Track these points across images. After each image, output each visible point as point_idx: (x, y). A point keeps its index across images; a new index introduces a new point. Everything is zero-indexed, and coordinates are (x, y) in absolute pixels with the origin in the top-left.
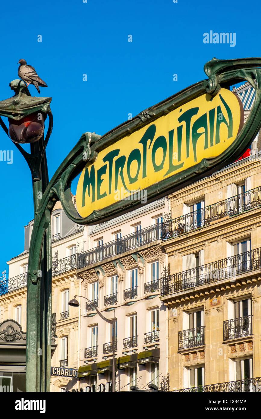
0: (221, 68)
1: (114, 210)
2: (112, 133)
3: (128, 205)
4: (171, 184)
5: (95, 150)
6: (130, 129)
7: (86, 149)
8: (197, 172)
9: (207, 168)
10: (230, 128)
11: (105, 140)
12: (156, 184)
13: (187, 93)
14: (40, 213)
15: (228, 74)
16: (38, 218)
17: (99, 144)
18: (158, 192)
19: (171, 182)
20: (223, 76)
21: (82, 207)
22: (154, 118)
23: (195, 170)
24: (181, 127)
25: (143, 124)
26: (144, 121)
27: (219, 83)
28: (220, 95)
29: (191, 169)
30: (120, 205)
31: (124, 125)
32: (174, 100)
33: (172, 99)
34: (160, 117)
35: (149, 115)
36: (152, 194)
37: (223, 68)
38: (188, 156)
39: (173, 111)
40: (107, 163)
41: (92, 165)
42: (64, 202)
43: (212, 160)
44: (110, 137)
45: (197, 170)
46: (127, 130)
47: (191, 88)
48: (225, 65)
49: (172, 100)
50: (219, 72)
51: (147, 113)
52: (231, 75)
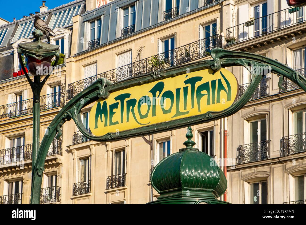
0: (223, 55)
1: (128, 135)
2: (125, 82)
3: (140, 133)
4: (180, 124)
5: (108, 91)
6: (142, 82)
7: (102, 90)
8: (202, 119)
9: (211, 118)
10: (229, 95)
11: (119, 85)
12: (166, 122)
13: (193, 66)
14: (53, 128)
15: (230, 60)
16: (50, 131)
17: (113, 87)
18: (168, 128)
19: (180, 123)
20: (225, 60)
21: (95, 128)
22: (163, 78)
23: (201, 118)
24: (187, 87)
25: (154, 80)
26: (155, 78)
27: (221, 65)
28: (221, 72)
29: (198, 117)
30: (133, 132)
31: (137, 78)
32: (182, 68)
33: (180, 67)
34: (168, 78)
35: (160, 75)
36: (162, 128)
37: (225, 55)
38: (193, 107)
39: (179, 76)
40: (119, 101)
41: (104, 100)
42: (78, 123)
43: (216, 114)
44: (123, 84)
45: (203, 118)
46: (140, 82)
47: (197, 63)
48: (226, 53)
49: (180, 69)
50: (222, 57)
51: (159, 73)
52: (231, 61)
